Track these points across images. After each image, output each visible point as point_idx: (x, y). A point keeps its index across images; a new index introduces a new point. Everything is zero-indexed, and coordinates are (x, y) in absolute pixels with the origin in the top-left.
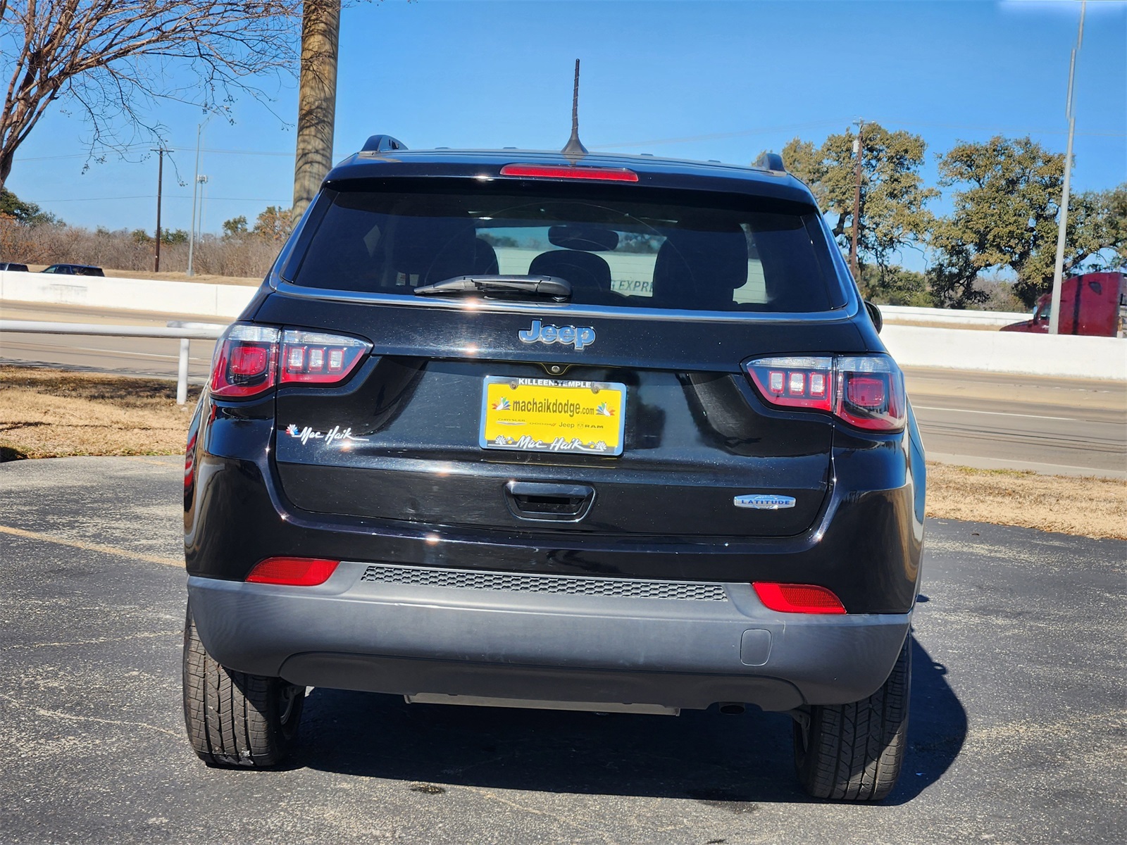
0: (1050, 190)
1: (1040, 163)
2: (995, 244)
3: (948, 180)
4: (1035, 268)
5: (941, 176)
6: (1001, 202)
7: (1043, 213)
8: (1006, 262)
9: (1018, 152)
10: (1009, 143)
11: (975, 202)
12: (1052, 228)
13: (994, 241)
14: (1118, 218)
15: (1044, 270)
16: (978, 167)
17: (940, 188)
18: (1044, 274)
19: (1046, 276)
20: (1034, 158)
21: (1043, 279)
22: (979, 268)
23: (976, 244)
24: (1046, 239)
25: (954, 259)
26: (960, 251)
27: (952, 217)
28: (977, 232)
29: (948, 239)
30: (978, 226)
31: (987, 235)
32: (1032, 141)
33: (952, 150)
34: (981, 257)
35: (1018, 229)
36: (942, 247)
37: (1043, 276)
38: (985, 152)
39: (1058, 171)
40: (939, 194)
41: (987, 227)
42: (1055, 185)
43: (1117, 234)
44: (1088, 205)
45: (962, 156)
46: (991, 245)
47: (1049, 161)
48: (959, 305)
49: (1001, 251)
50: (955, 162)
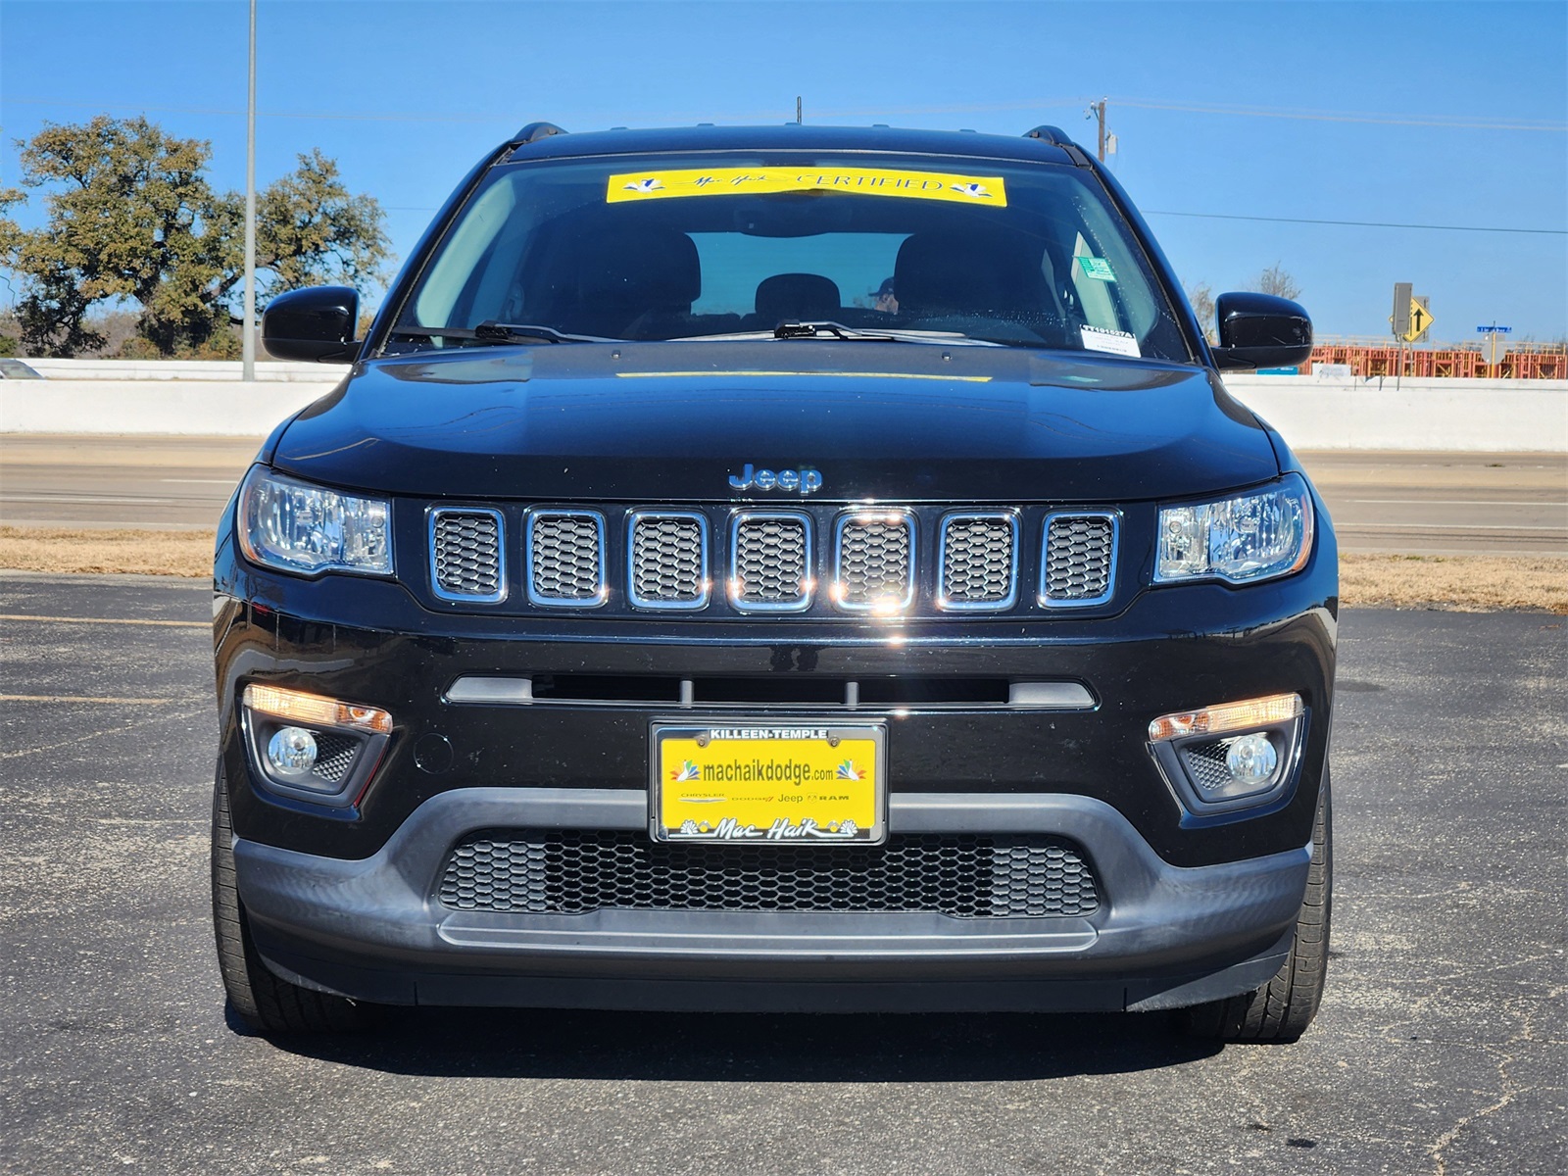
0: (181, 190)
1: (162, 153)
2: (110, 266)
3: (36, 178)
4: (169, 299)
5: (26, 172)
6: (115, 207)
7: (174, 221)
8: (129, 292)
9: (132, 138)
10: (118, 125)
11: (79, 207)
12: (188, 242)
13: (109, 262)
14: (277, 227)
15: (182, 301)
16: (77, 159)
17: (26, 190)
18: (183, 306)
19: (187, 309)
20: (153, 146)
21: (183, 312)
22: (88, 301)
23: (84, 267)
24: (181, 258)
25: (54, 290)
26: (61, 278)
27: (45, 228)
28: (85, 251)
29: (43, 261)
30: (86, 241)
31: (99, 254)
32: (148, 122)
33: (39, 135)
34: (93, 285)
35: (142, 244)
36: (35, 272)
37: (183, 309)
38: (86, 137)
39: (190, 164)
40: (23, 197)
41: (97, 244)
42: (187, 184)
43: (277, 249)
44: (235, 211)
45: (54, 143)
46: (106, 268)
47: (175, 151)
48: (64, 352)
49: (121, 275)
50: (44, 152)
